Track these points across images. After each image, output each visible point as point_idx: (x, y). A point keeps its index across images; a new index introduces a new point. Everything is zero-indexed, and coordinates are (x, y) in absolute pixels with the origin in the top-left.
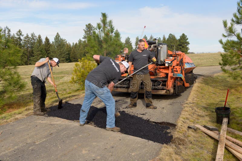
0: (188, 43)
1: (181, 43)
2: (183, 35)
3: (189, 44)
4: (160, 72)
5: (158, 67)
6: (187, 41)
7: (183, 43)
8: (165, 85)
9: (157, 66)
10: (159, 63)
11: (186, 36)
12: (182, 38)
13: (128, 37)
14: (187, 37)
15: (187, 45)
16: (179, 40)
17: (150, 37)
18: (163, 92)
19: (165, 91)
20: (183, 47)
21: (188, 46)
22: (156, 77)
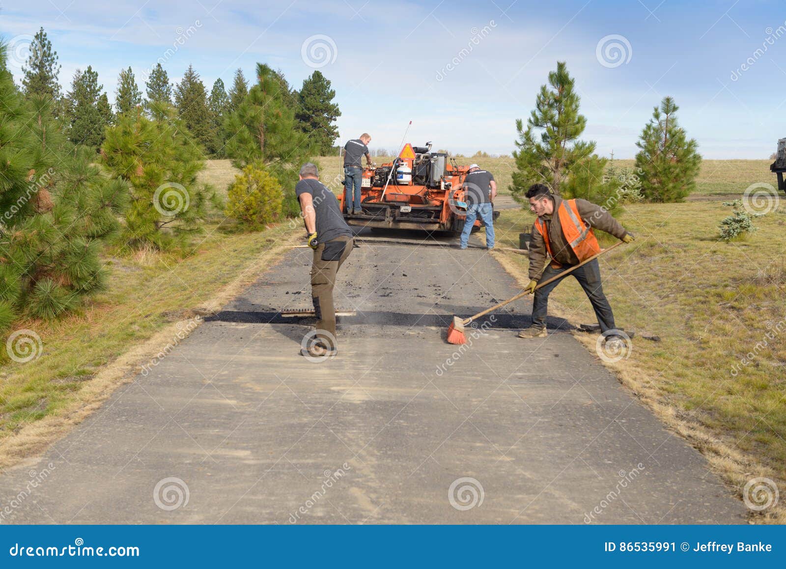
0: (335, 112)
1: (309, 109)
2: (317, 76)
3: (337, 113)
4: (433, 199)
5: (430, 190)
6: (332, 102)
7: (316, 110)
8: (438, 217)
9: (429, 188)
10: (432, 185)
11: (329, 83)
12: (313, 91)
13: (90, 68)
14: (332, 87)
15: (330, 119)
16: (302, 97)
17: (183, 77)
18: (435, 227)
19: (437, 225)
20: (315, 125)
21: (332, 124)
22: (427, 205)
